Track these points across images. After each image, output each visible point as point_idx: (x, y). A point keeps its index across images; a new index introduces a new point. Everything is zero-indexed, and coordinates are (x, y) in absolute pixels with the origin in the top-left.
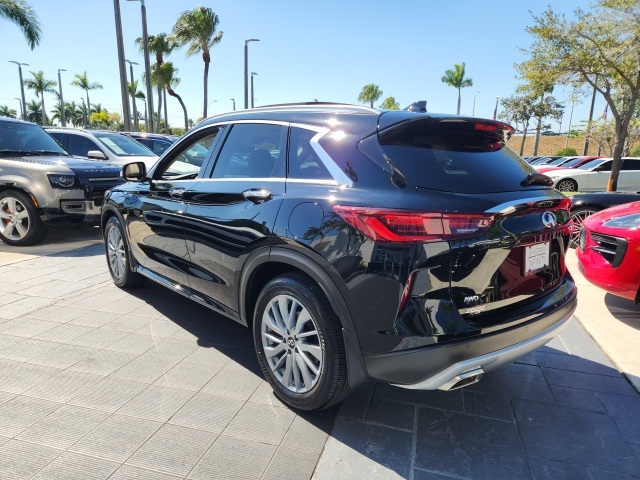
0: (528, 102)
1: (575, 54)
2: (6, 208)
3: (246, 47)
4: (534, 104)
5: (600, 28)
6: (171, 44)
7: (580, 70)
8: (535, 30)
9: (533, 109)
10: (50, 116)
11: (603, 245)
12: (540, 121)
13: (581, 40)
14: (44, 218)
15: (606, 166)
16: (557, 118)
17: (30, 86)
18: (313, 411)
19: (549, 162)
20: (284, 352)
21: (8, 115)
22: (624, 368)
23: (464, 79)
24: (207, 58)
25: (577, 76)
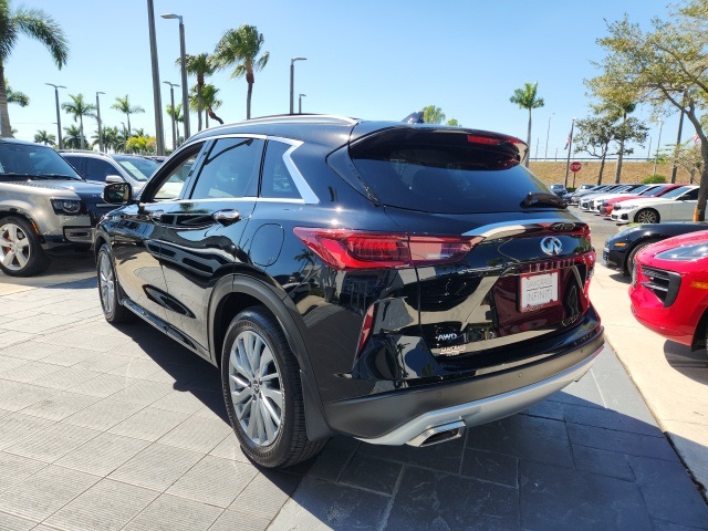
0: (607, 124)
1: (653, 67)
2: (6, 236)
3: (292, 67)
4: (614, 126)
5: (679, 39)
6: (213, 64)
7: (659, 86)
8: (607, 42)
9: (613, 132)
10: (90, 141)
11: (657, 281)
12: (622, 145)
13: (659, 53)
14: (45, 247)
15: (693, 195)
16: (641, 141)
17: (69, 110)
18: (275, 468)
19: (629, 190)
20: (249, 397)
21: (46, 141)
22: (669, 426)
23: (537, 98)
24: (250, 79)
25: (658, 93)
